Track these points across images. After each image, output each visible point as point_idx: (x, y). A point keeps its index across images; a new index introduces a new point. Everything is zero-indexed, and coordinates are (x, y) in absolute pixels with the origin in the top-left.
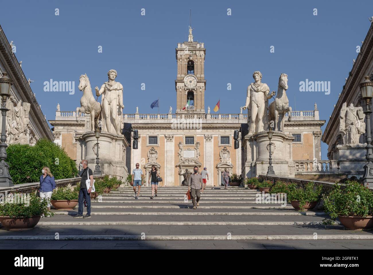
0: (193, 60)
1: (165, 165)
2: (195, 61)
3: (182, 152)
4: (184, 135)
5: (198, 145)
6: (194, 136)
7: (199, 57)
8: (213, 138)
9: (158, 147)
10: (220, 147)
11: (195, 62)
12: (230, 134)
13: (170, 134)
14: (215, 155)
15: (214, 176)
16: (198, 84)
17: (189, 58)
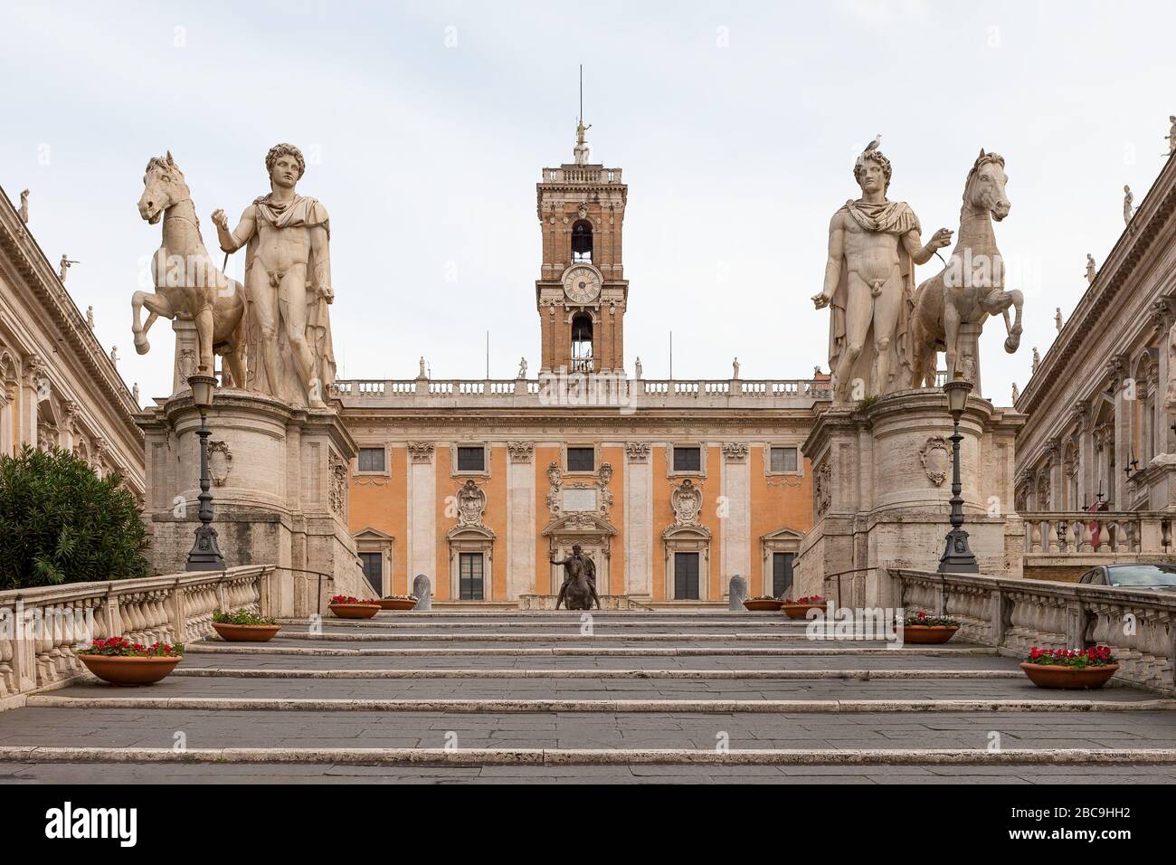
0: (588, 219)
1: (509, 534)
2: (596, 223)
3: (559, 496)
4: (565, 442)
5: (606, 473)
6: (596, 446)
7: (608, 210)
8: (651, 452)
9: (486, 478)
10: (671, 478)
11: (594, 226)
12: (702, 439)
13: (521, 440)
14: (655, 503)
15: (654, 566)
16: (604, 292)
17: (577, 214)
